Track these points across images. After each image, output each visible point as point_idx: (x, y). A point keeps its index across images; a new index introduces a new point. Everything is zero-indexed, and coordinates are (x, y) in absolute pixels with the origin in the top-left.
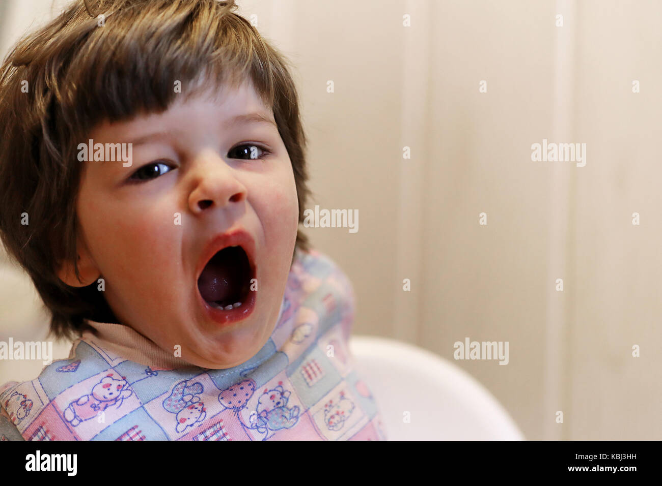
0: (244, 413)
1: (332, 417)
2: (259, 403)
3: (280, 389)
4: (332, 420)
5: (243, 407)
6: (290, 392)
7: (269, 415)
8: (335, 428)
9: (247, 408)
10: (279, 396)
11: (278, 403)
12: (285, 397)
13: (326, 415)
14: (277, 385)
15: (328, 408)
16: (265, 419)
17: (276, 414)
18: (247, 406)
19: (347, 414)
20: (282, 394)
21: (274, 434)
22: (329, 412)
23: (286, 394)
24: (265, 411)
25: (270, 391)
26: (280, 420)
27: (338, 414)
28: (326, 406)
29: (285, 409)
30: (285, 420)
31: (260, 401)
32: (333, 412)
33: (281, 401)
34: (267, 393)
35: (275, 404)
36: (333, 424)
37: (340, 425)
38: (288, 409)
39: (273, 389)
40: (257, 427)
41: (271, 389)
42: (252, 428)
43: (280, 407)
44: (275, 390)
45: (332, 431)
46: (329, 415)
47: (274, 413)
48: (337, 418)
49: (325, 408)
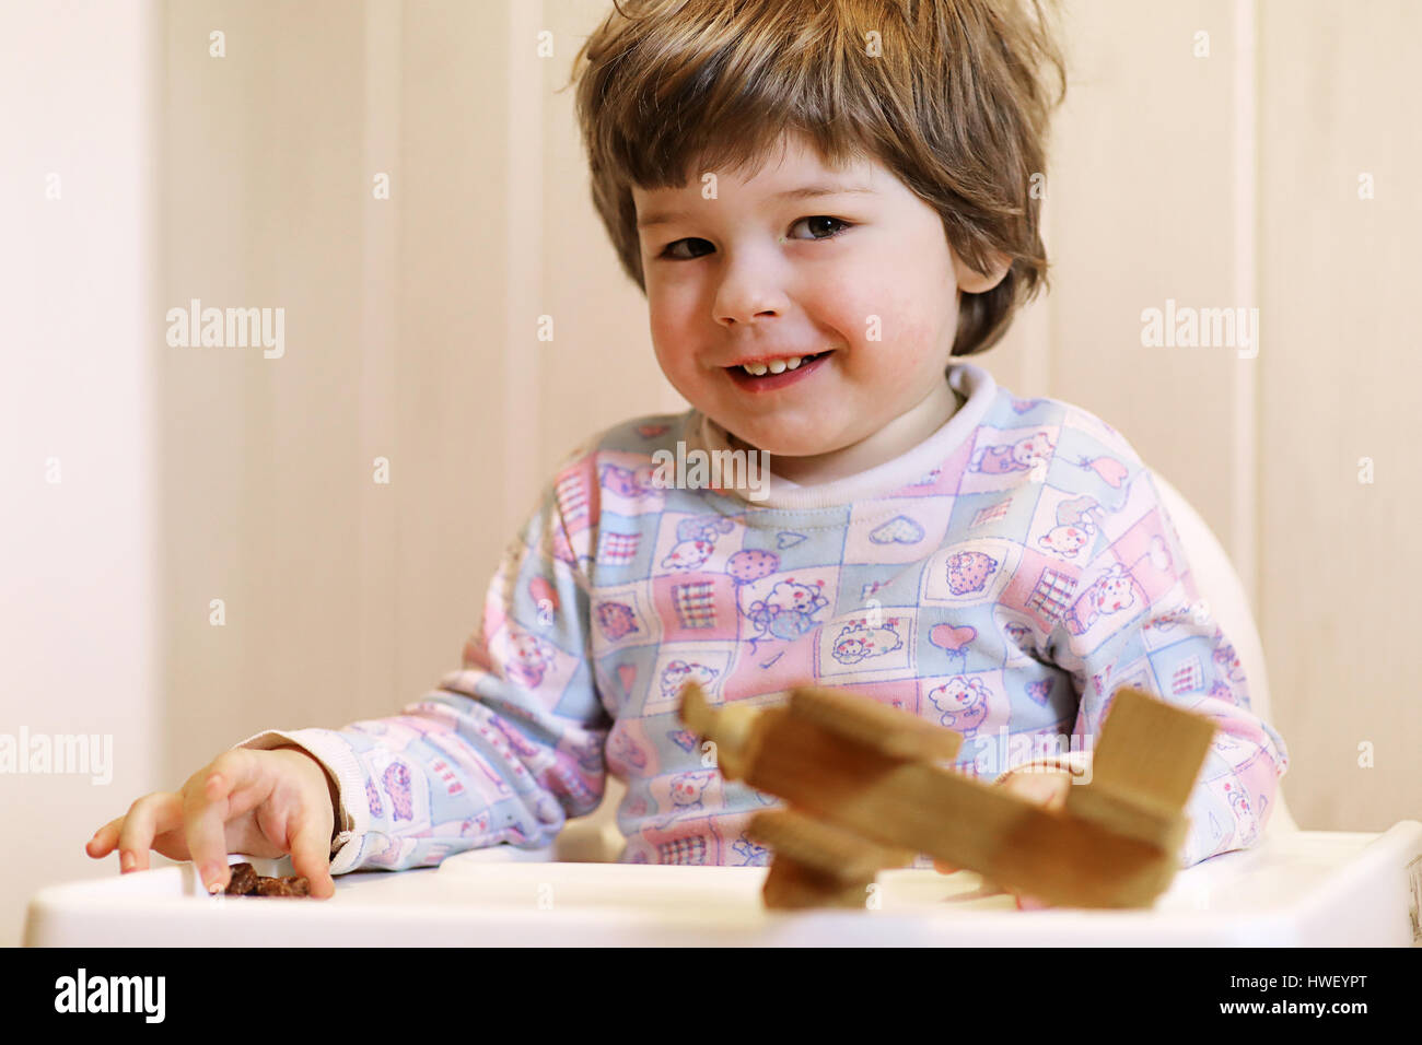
0: (746, 590)
1: (851, 642)
2: (775, 592)
3: (815, 591)
4: (846, 645)
5: (748, 582)
6: (827, 603)
7: (781, 615)
8: (843, 659)
9: (753, 587)
10: (809, 598)
11: (802, 607)
12: (815, 604)
13: (842, 634)
14: (815, 583)
15: (852, 628)
16: (771, 616)
17: (791, 618)
18: (756, 584)
19: (874, 650)
20: (815, 598)
21: (771, 640)
22: (849, 632)
23: (820, 602)
24: (778, 606)
25: (798, 585)
26: (791, 627)
27: (861, 642)
28: (852, 622)
29: (806, 619)
30: (796, 631)
31: (777, 589)
32: (857, 636)
33: (808, 606)
34: (792, 586)
35: (796, 605)
36: (845, 653)
37: (853, 659)
38: (810, 620)
39: (806, 584)
40: (756, 620)
41: (800, 582)
42: (749, 616)
43: (801, 614)
44: (806, 587)
45: (835, 660)
46: (847, 636)
47: (788, 614)
48: (857, 647)
49: (847, 625)
